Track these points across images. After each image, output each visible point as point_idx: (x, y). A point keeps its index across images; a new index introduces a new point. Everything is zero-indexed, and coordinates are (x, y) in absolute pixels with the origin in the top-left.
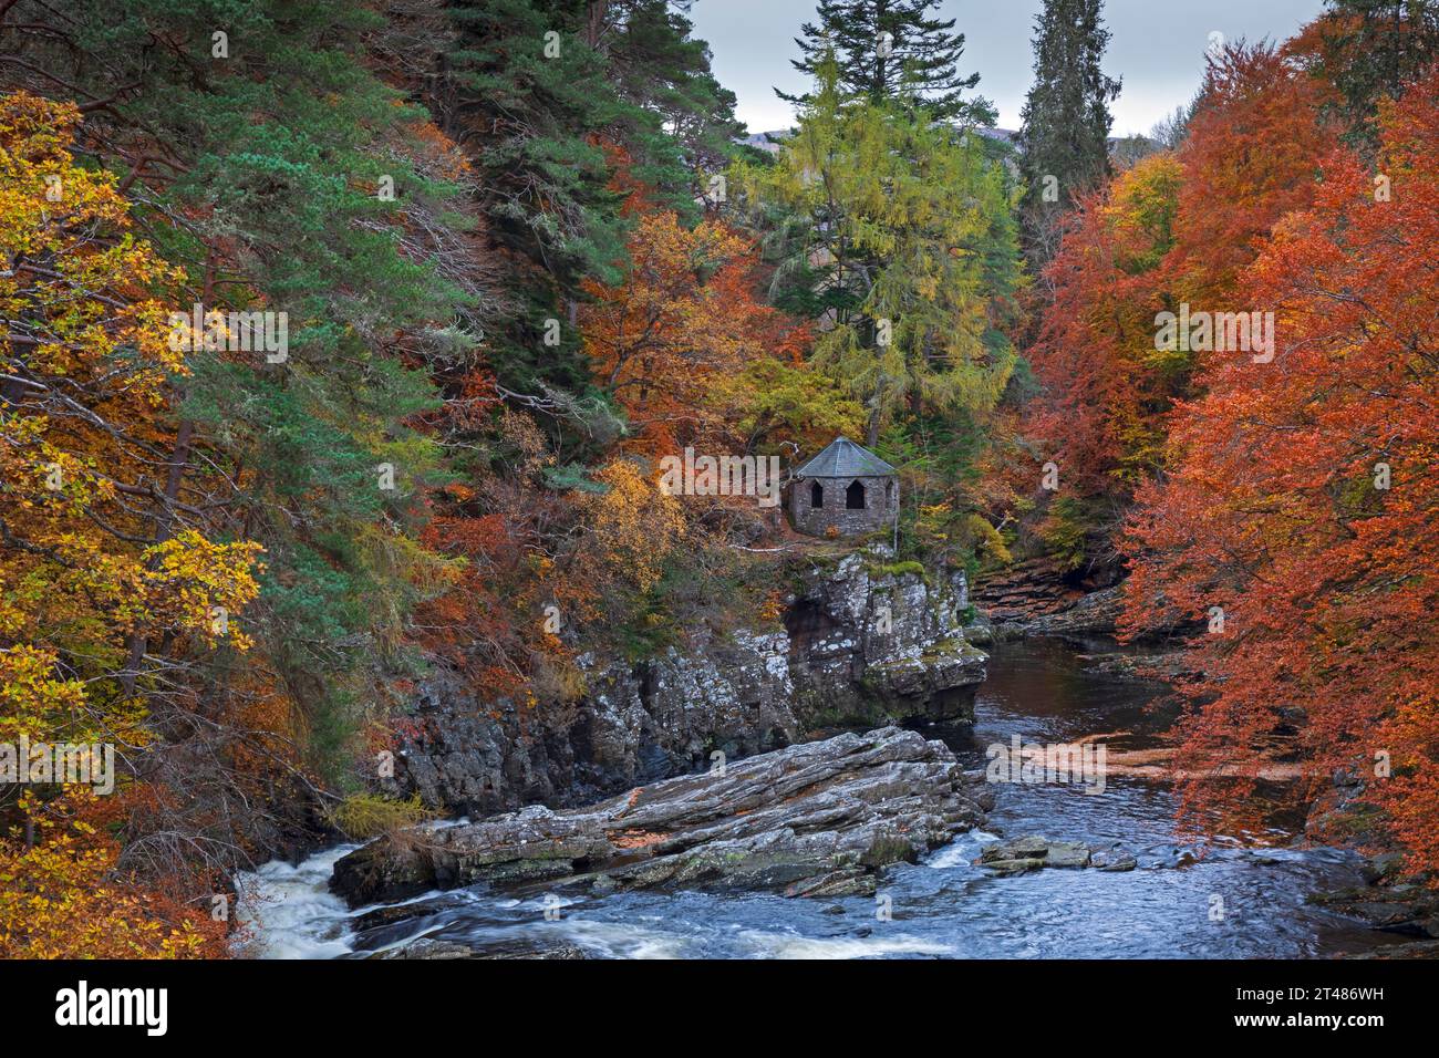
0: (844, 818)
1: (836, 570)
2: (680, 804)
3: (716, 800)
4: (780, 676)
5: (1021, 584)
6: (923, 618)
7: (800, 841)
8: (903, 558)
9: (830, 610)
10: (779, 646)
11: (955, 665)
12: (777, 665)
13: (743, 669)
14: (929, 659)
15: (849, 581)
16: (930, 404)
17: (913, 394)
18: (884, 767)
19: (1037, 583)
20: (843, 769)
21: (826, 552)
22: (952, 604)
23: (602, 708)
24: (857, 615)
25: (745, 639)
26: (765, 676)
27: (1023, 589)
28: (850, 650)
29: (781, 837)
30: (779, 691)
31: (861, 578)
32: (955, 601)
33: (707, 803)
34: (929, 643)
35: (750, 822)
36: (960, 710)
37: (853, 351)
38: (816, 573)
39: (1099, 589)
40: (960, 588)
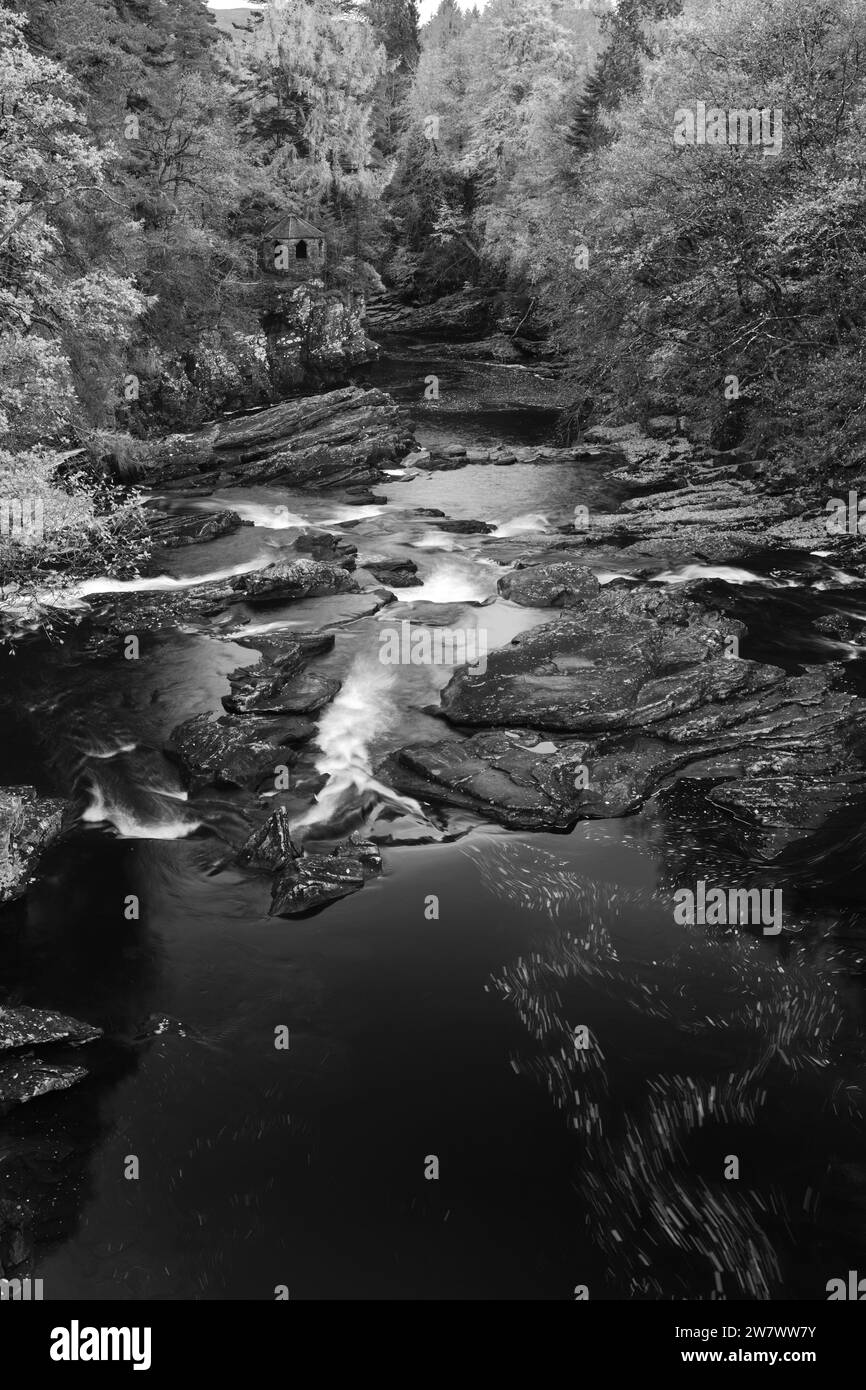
0: (351, 437)
1: (292, 294)
2: (250, 432)
3: (270, 430)
4: (263, 359)
5: (375, 303)
6: (342, 324)
7: (332, 451)
8: (330, 288)
9: (288, 319)
10: (261, 342)
11: (362, 351)
12: (261, 354)
13: (241, 355)
14: (345, 348)
15: (300, 302)
16: (344, 195)
17: (334, 188)
18: (361, 409)
19: (385, 302)
20: (337, 411)
21: (284, 285)
22: (357, 315)
23: (166, 379)
24: (304, 322)
25: (241, 337)
26: (254, 359)
27: (376, 307)
28: (300, 343)
29: (322, 449)
30: (262, 369)
31: (306, 300)
32: (359, 313)
33: (264, 431)
34: (345, 338)
35: (296, 441)
36: (363, 378)
37: (295, 160)
38: (280, 297)
39: (422, 306)
40: (361, 305)
